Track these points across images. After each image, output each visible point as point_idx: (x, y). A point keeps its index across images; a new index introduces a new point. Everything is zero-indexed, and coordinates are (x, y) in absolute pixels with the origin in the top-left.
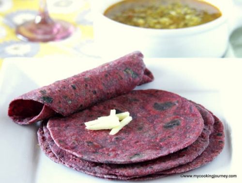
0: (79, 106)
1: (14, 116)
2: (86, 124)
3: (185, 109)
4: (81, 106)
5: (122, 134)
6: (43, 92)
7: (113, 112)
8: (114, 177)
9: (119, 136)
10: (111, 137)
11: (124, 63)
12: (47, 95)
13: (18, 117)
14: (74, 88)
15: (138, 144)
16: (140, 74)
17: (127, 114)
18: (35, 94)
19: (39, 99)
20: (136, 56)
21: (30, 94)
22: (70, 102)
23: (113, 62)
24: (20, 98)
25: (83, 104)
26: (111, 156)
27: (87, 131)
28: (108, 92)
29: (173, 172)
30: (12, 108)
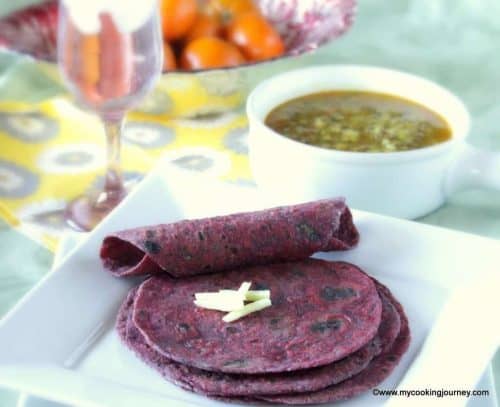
0: (203, 266)
1: (109, 259)
2: (197, 295)
3: (364, 306)
4: (208, 267)
5: (241, 324)
6: (150, 233)
7: (246, 286)
8: (187, 387)
9: (235, 325)
10: (224, 324)
11: (302, 214)
12: (154, 239)
13: (113, 262)
14: (201, 237)
15: (254, 344)
16: (325, 236)
17: (266, 294)
18: (138, 234)
19: (139, 242)
20: (331, 205)
21: (130, 232)
22: (189, 258)
23: (289, 207)
24: (115, 235)
25: (212, 265)
26: (202, 354)
27: (195, 307)
28: (261, 253)
29: (279, 400)
30: (107, 246)
